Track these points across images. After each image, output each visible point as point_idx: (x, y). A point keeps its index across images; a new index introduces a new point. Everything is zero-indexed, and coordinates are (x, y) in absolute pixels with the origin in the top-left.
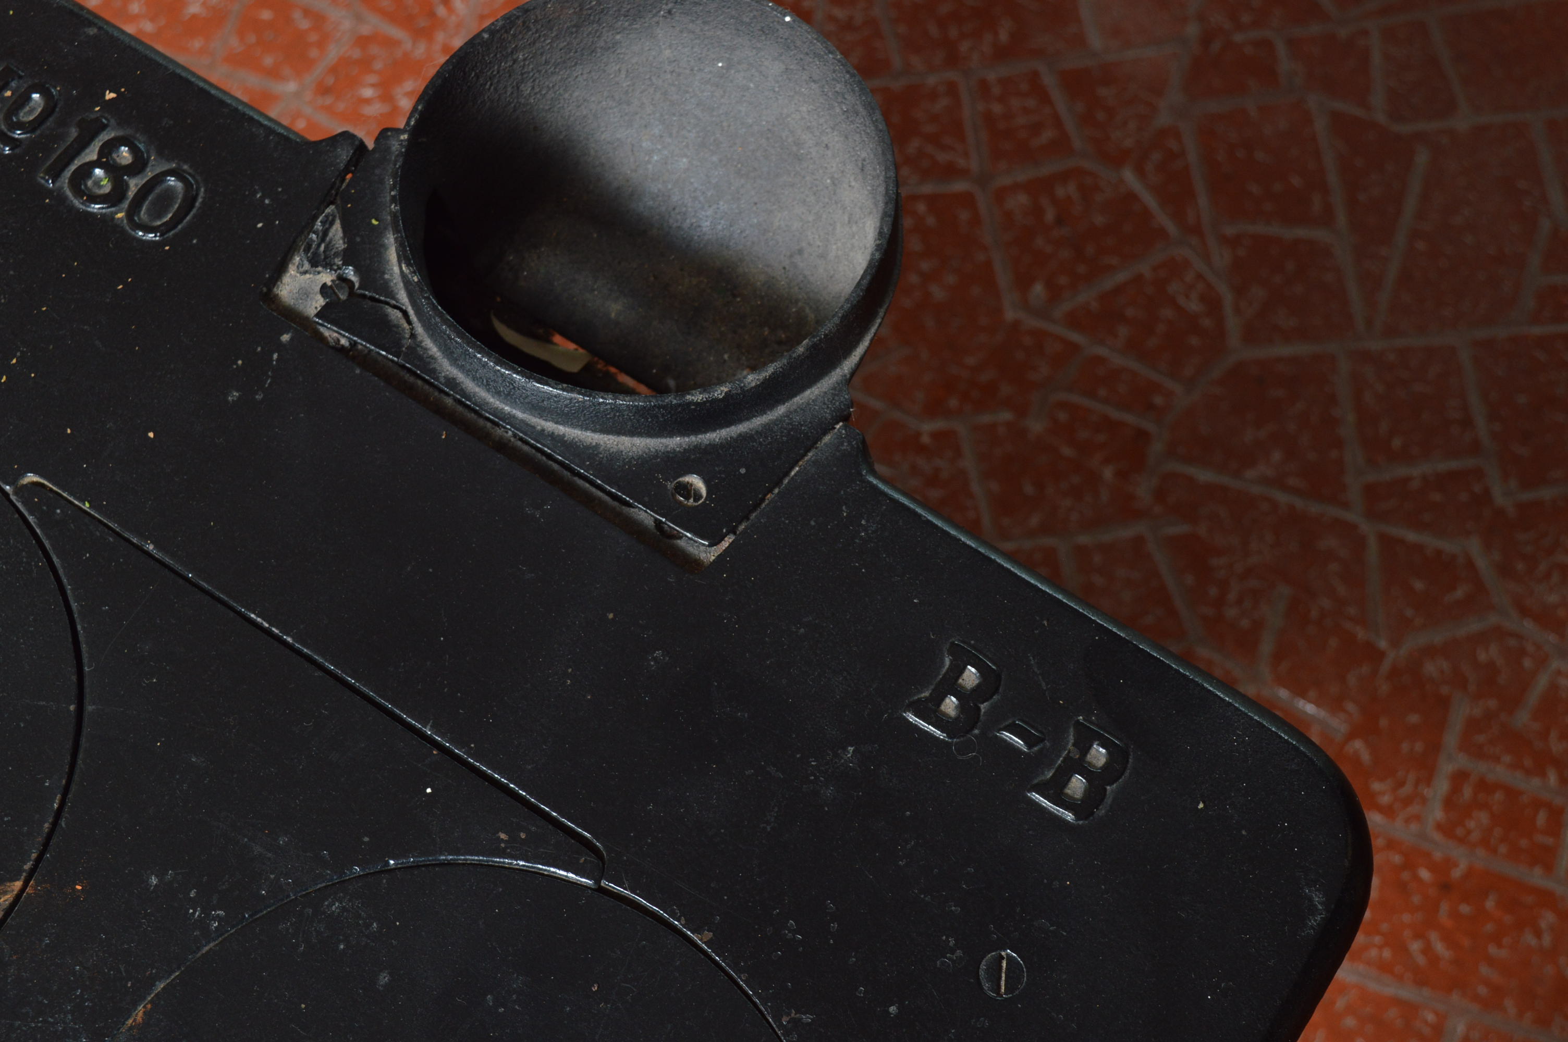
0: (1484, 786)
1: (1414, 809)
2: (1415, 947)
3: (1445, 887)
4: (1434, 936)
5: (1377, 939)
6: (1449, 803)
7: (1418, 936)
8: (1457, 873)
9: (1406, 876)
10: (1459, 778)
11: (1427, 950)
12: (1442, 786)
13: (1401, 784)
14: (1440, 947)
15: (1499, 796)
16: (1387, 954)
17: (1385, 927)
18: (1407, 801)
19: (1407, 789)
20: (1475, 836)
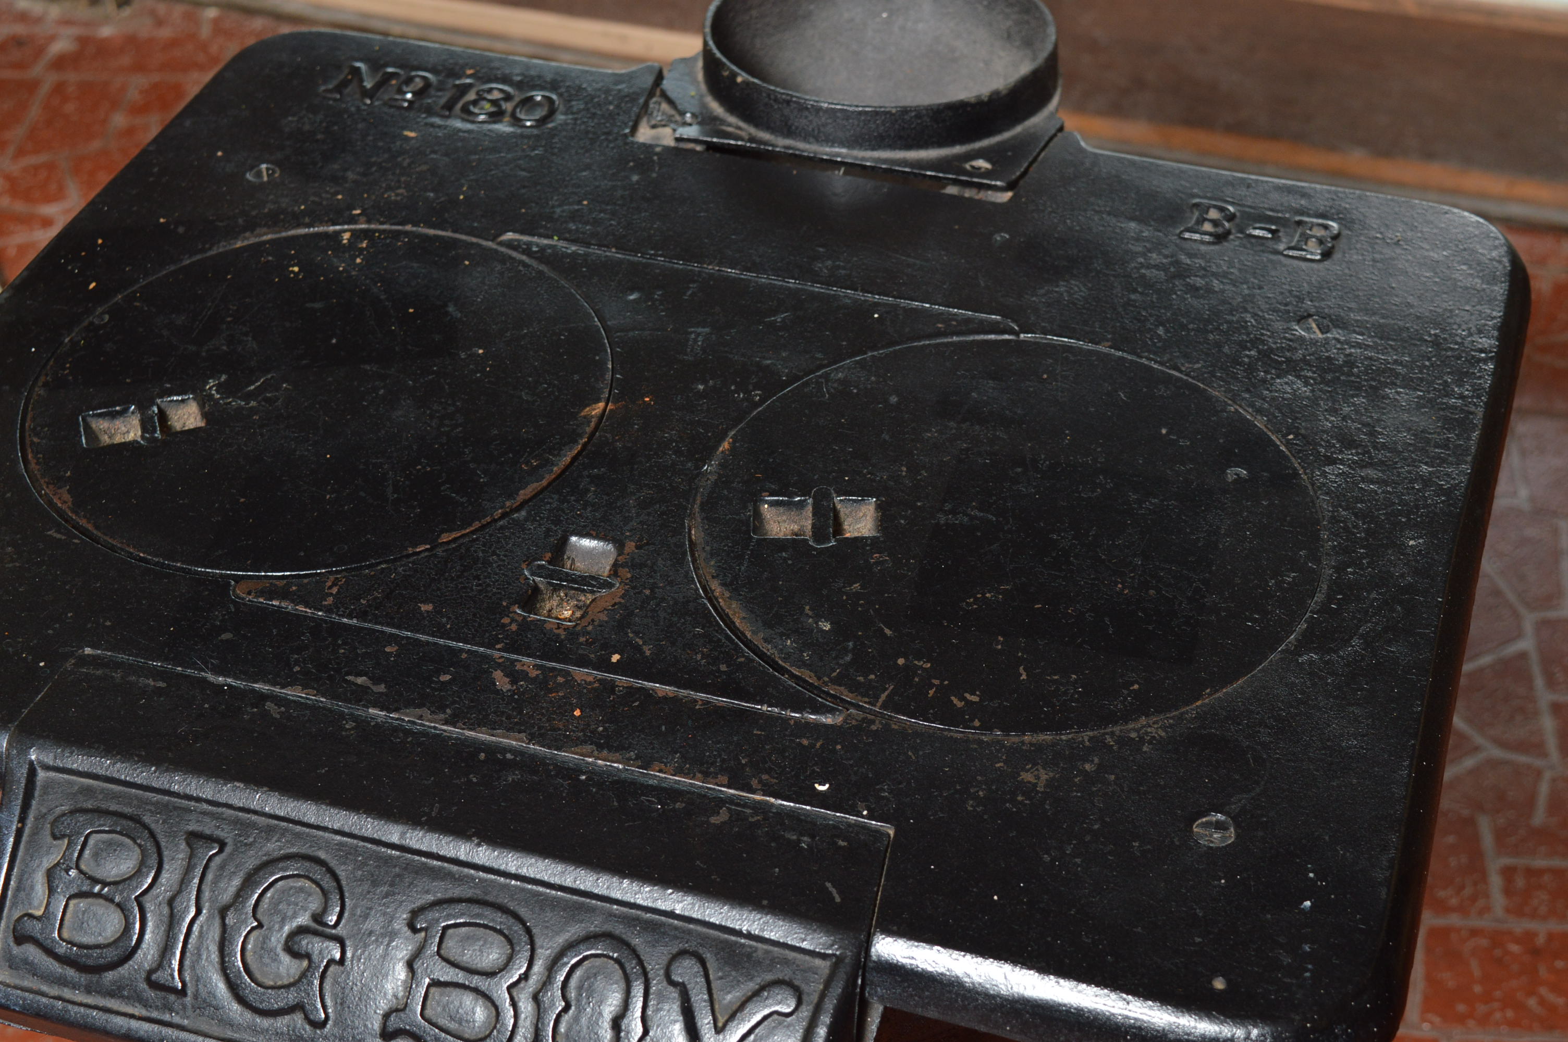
0: (1530, 872)
1: (1481, 903)
2: (1532, 1002)
3: (1535, 952)
4: (1543, 991)
5: (1496, 1005)
6: (1508, 891)
7: (1531, 993)
8: (1541, 940)
9: (1498, 952)
10: (1508, 873)
11: (1542, 1002)
12: (1496, 881)
13: (1463, 887)
14: (1552, 998)
15: (1546, 878)
16: (1510, 1014)
17: (1498, 994)
18: (1474, 899)
19: (1468, 891)
20: (1543, 909)
